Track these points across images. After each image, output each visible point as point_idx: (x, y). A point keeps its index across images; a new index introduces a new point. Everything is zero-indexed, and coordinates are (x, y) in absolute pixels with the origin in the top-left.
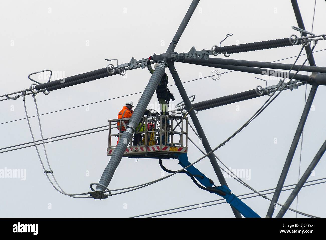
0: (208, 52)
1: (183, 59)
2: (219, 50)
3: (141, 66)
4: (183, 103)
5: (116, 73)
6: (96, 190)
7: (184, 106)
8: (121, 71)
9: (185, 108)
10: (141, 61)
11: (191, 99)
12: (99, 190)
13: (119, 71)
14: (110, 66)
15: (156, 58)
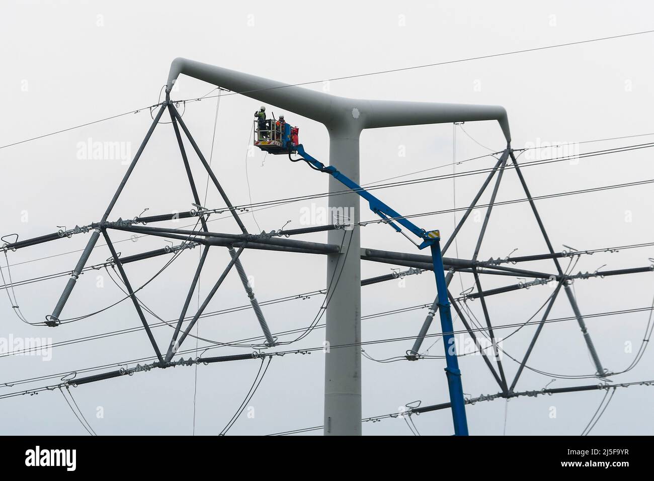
0: (131, 222)
1: (113, 226)
2: (139, 220)
3: (82, 231)
4: (113, 258)
5: (65, 236)
6: (50, 320)
7: (113, 260)
8: (68, 235)
9: (114, 262)
10: (83, 228)
11: (118, 255)
12: (52, 320)
13: (67, 234)
14: (60, 231)
15: (94, 226)
